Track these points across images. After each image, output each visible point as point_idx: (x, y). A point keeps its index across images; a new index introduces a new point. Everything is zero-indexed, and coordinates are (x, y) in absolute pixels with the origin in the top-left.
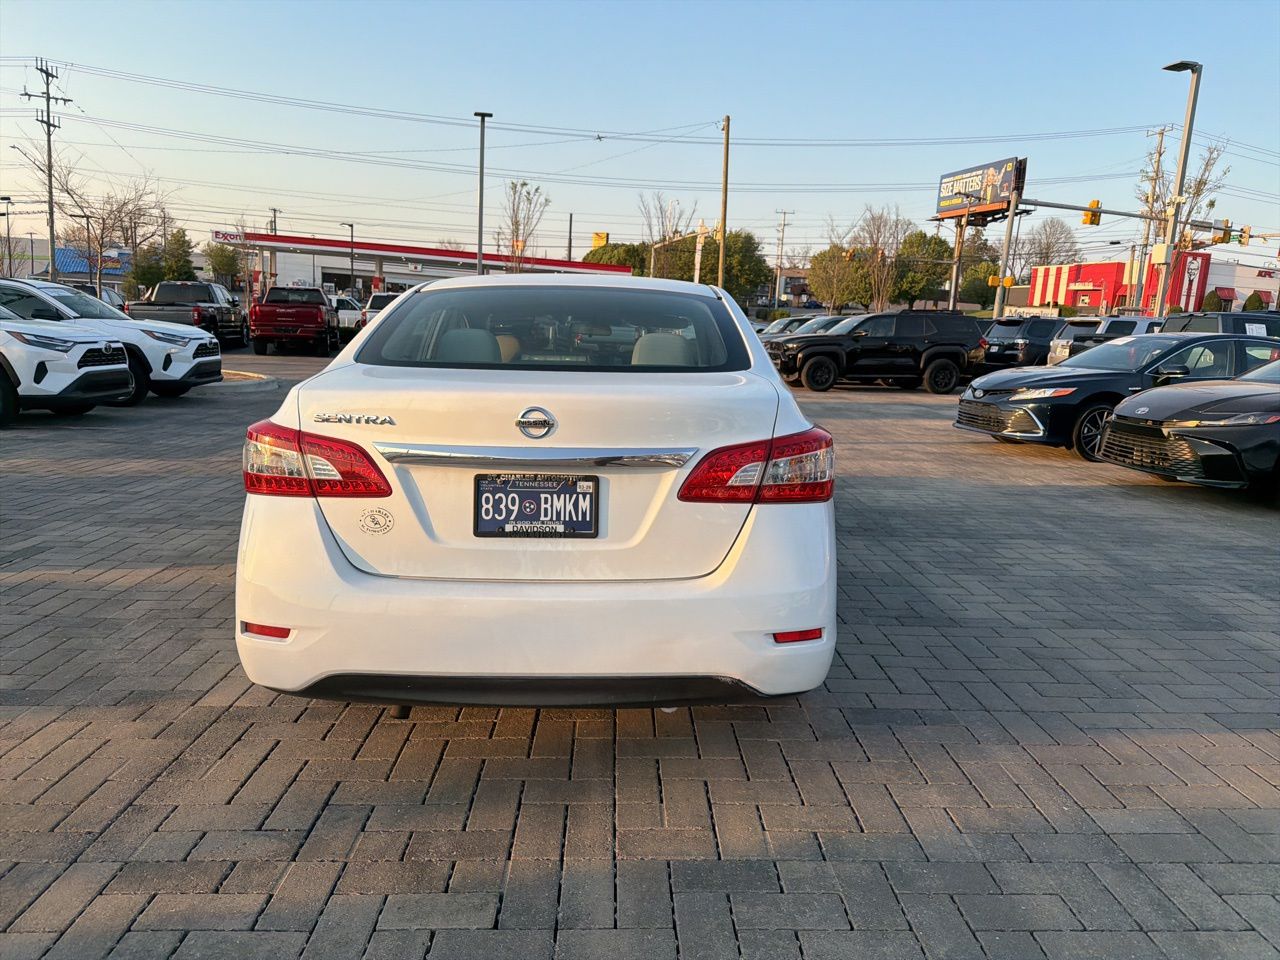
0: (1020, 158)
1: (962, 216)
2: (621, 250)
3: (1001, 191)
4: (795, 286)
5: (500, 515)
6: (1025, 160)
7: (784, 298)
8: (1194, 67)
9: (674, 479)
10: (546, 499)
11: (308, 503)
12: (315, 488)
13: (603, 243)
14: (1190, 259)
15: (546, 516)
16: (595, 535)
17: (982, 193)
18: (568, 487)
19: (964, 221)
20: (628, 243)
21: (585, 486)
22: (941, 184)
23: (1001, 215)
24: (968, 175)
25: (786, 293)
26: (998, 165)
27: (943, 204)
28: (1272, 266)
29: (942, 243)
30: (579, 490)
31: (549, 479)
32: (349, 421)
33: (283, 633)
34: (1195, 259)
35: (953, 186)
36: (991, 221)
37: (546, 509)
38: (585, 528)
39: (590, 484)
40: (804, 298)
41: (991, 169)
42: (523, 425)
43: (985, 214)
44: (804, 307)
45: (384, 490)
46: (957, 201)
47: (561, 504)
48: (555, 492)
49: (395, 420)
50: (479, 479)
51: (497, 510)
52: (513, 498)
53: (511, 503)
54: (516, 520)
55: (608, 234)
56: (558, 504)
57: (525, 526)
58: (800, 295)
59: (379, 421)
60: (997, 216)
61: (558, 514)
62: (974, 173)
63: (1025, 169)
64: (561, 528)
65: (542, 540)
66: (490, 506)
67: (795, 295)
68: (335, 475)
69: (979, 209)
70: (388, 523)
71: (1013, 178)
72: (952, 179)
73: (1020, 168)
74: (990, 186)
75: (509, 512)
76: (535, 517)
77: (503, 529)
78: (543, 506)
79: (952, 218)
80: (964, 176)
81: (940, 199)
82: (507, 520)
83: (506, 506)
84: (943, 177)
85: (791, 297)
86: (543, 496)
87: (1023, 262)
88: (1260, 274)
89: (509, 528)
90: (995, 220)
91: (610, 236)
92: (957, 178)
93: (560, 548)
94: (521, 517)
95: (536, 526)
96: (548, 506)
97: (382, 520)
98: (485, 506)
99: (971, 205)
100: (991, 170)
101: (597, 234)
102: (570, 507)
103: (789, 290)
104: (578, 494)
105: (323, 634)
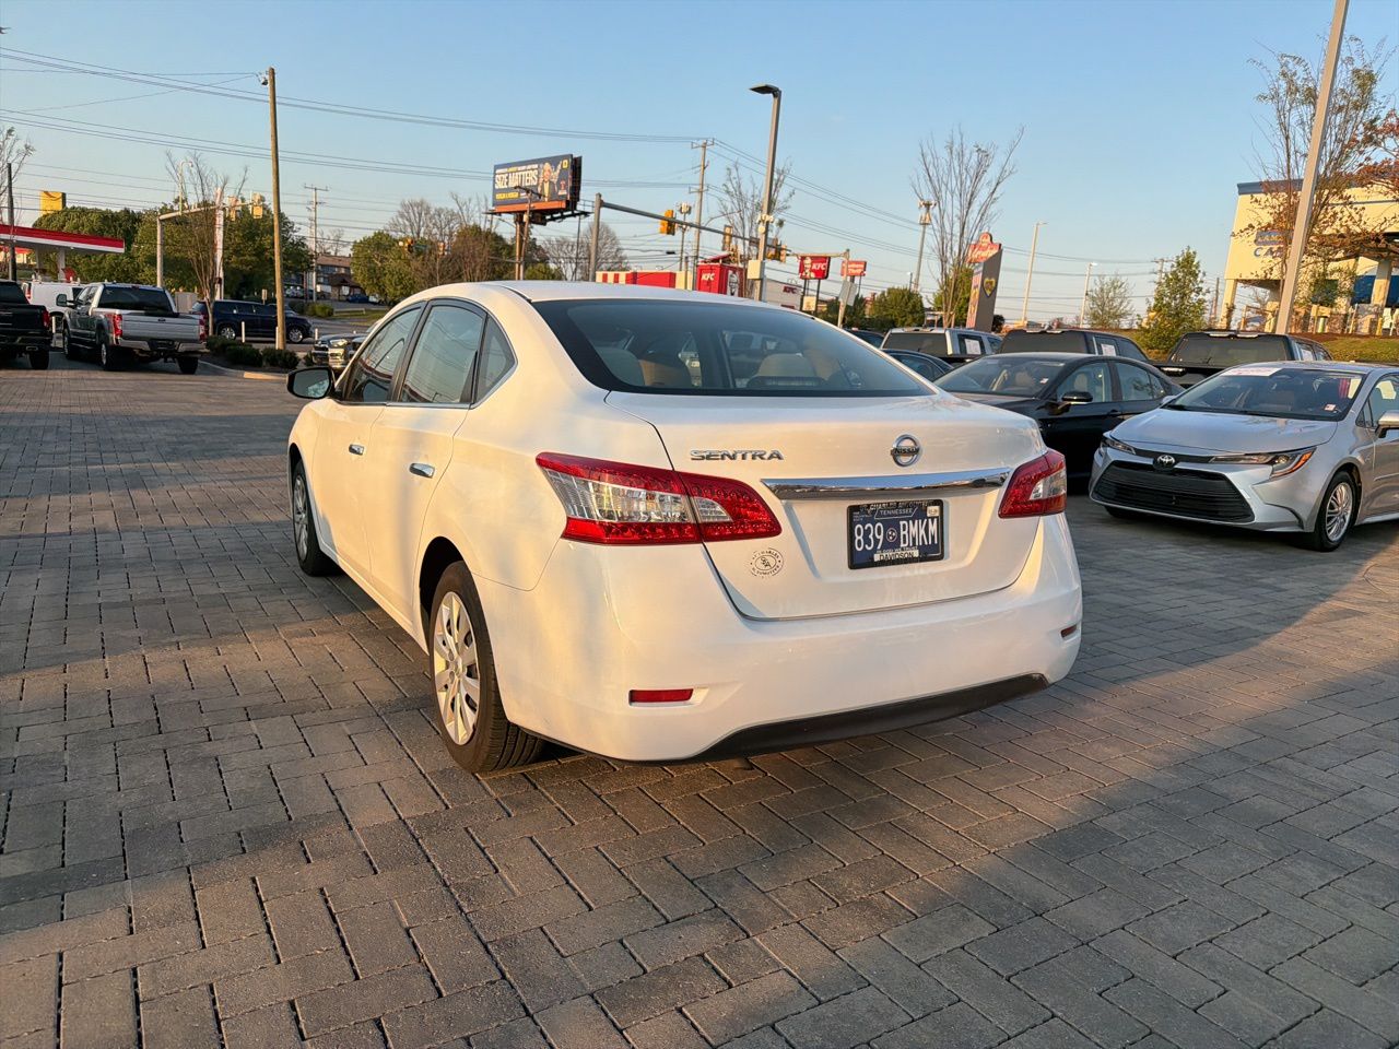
0: (575, 156)
1: (524, 212)
2: (93, 217)
3: (559, 188)
4: (332, 275)
5: (869, 546)
6: (580, 158)
7: (319, 288)
8: (775, 92)
9: (994, 497)
10: (904, 525)
11: (695, 550)
12: (701, 533)
13: (58, 206)
14: (730, 272)
15: (905, 542)
16: (941, 558)
17: (539, 189)
18: (920, 514)
19: (525, 218)
20: (104, 209)
21: (933, 510)
22: (495, 174)
23: (559, 215)
24: (524, 168)
25: (318, 283)
26: (554, 161)
27: (499, 196)
28: (794, 282)
29: (498, 239)
30: (928, 515)
31: (907, 506)
32: (733, 457)
33: (683, 695)
34: (734, 272)
35: (507, 178)
36: (550, 220)
37: (904, 536)
38: (932, 552)
39: (937, 508)
40: (346, 290)
41: (547, 164)
42: (896, 453)
43: (544, 212)
44: (348, 300)
45: (773, 529)
46: (513, 195)
47: (914, 530)
48: (910, 519)
49: (783, 455)
50: (852, 510)
51: (867, 541)
52: (879, 527)
53: (877, 532)
54: (882, 549)
55: (64, 195)
56: (913, 530)
57: (889, 554)
58: (339, 286)
59: (766, 456)
60: (555, 216)
61: (914, 539)
62: (529, 167)
63: (580, 168)
64: (916, 553)
65: (901, 566)
66: (861, 537)
67: (333, 286)
68: (724, 517)
69: (538, 206)
70: (778, 564)
71: (570, 176)
72: (506, 170)
73: (576, 165)
74: (547, 180)
75: (877, 541)
76: (895, 545)
77: (873, 559)
78: (902, 533)
79: (510, 213)
80: (519, 169)
81: (496, 191)
82: (875, 550)
83: (874, 535)
84: (497, 167)
85: (328, 289)
86: (902, 523)
87: (574, 266)
88: (786, 290)
89: (877, 558)
90: (553, 219)
91: (67, 197)
92: (511, 169)
93: (916, 572)
94: (887, 546)
95: (898, 554)
96: (906, 532)
97: (771, 561)
98: (858, 538)
99: (532, 201)
100: (547, 166)
101: (46, 193)
102: (922, 532)
103: (322, 280)
104: (928, 518)
105: (736, 690)
